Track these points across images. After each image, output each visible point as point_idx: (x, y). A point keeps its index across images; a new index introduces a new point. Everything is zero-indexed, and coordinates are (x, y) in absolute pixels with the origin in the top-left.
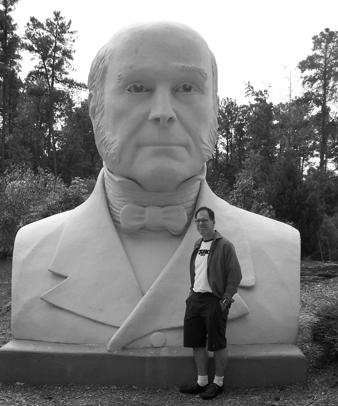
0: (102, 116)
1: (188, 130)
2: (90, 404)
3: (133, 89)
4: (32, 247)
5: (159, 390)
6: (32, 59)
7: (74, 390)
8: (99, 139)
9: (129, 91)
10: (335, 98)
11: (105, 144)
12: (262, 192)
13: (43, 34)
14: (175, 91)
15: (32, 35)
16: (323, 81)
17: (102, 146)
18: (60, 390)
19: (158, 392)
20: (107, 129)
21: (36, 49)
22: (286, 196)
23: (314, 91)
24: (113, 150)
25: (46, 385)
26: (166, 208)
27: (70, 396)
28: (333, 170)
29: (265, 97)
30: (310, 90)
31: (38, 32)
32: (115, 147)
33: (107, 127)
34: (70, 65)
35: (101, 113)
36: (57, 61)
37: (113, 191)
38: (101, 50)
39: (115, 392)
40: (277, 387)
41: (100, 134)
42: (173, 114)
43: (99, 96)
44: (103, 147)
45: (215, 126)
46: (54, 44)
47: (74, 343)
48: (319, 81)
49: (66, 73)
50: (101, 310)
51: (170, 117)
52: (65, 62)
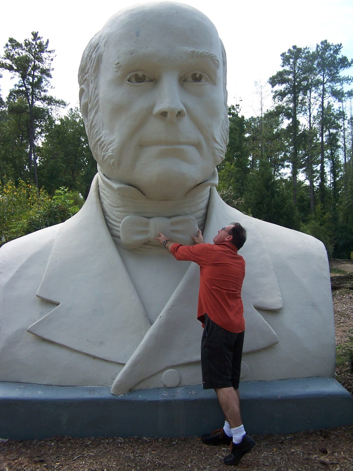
0: (96, 112)
1: (199, 126)
2: (93, 468)
3: (133, 79)
4: (17, 268)
5: (175, 441)
6: (12, 78)
7: (71, 446)
8: (93, 139)
9: (129, 81)
10: (304, 111)
11: (100, 145)
12: (242, 202)
13: (22, 54)
14: (183, 81)
15: (11, 55)
16: (293, 95)
17: (97, 147)
18: (54, 447)
19: (174, 444)
20: (103, 127)
21: (15, 68)
22: (265, 206)
23: (285, 104)
24: (111, 152)
25: (35, 441)
26: (173, 219)
27: (66, 455)
28: (303, 180)
29: (237, 112)
30: (280, 103)
31: (18, 52)
32: (113, 147)
33: (103, 125)
34: (49, 83)
35: (95, 109)
36: (36, 79)
37: (110, 200)
38: (94, 38)
39: (122, 448)
40: (319, 433)
41: (94, 133)
42: (182, 107)
43: (93, 89)
44: (98, 149)
45: (226, 123)
46: (33, 63)
47: (70, 385)
48: (289, 95)
49: (45, 91)
50: (101, 343)
51: (180, 110)
52: (43, 80)
